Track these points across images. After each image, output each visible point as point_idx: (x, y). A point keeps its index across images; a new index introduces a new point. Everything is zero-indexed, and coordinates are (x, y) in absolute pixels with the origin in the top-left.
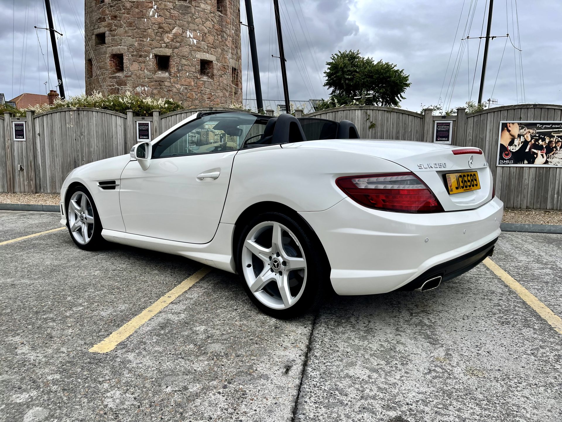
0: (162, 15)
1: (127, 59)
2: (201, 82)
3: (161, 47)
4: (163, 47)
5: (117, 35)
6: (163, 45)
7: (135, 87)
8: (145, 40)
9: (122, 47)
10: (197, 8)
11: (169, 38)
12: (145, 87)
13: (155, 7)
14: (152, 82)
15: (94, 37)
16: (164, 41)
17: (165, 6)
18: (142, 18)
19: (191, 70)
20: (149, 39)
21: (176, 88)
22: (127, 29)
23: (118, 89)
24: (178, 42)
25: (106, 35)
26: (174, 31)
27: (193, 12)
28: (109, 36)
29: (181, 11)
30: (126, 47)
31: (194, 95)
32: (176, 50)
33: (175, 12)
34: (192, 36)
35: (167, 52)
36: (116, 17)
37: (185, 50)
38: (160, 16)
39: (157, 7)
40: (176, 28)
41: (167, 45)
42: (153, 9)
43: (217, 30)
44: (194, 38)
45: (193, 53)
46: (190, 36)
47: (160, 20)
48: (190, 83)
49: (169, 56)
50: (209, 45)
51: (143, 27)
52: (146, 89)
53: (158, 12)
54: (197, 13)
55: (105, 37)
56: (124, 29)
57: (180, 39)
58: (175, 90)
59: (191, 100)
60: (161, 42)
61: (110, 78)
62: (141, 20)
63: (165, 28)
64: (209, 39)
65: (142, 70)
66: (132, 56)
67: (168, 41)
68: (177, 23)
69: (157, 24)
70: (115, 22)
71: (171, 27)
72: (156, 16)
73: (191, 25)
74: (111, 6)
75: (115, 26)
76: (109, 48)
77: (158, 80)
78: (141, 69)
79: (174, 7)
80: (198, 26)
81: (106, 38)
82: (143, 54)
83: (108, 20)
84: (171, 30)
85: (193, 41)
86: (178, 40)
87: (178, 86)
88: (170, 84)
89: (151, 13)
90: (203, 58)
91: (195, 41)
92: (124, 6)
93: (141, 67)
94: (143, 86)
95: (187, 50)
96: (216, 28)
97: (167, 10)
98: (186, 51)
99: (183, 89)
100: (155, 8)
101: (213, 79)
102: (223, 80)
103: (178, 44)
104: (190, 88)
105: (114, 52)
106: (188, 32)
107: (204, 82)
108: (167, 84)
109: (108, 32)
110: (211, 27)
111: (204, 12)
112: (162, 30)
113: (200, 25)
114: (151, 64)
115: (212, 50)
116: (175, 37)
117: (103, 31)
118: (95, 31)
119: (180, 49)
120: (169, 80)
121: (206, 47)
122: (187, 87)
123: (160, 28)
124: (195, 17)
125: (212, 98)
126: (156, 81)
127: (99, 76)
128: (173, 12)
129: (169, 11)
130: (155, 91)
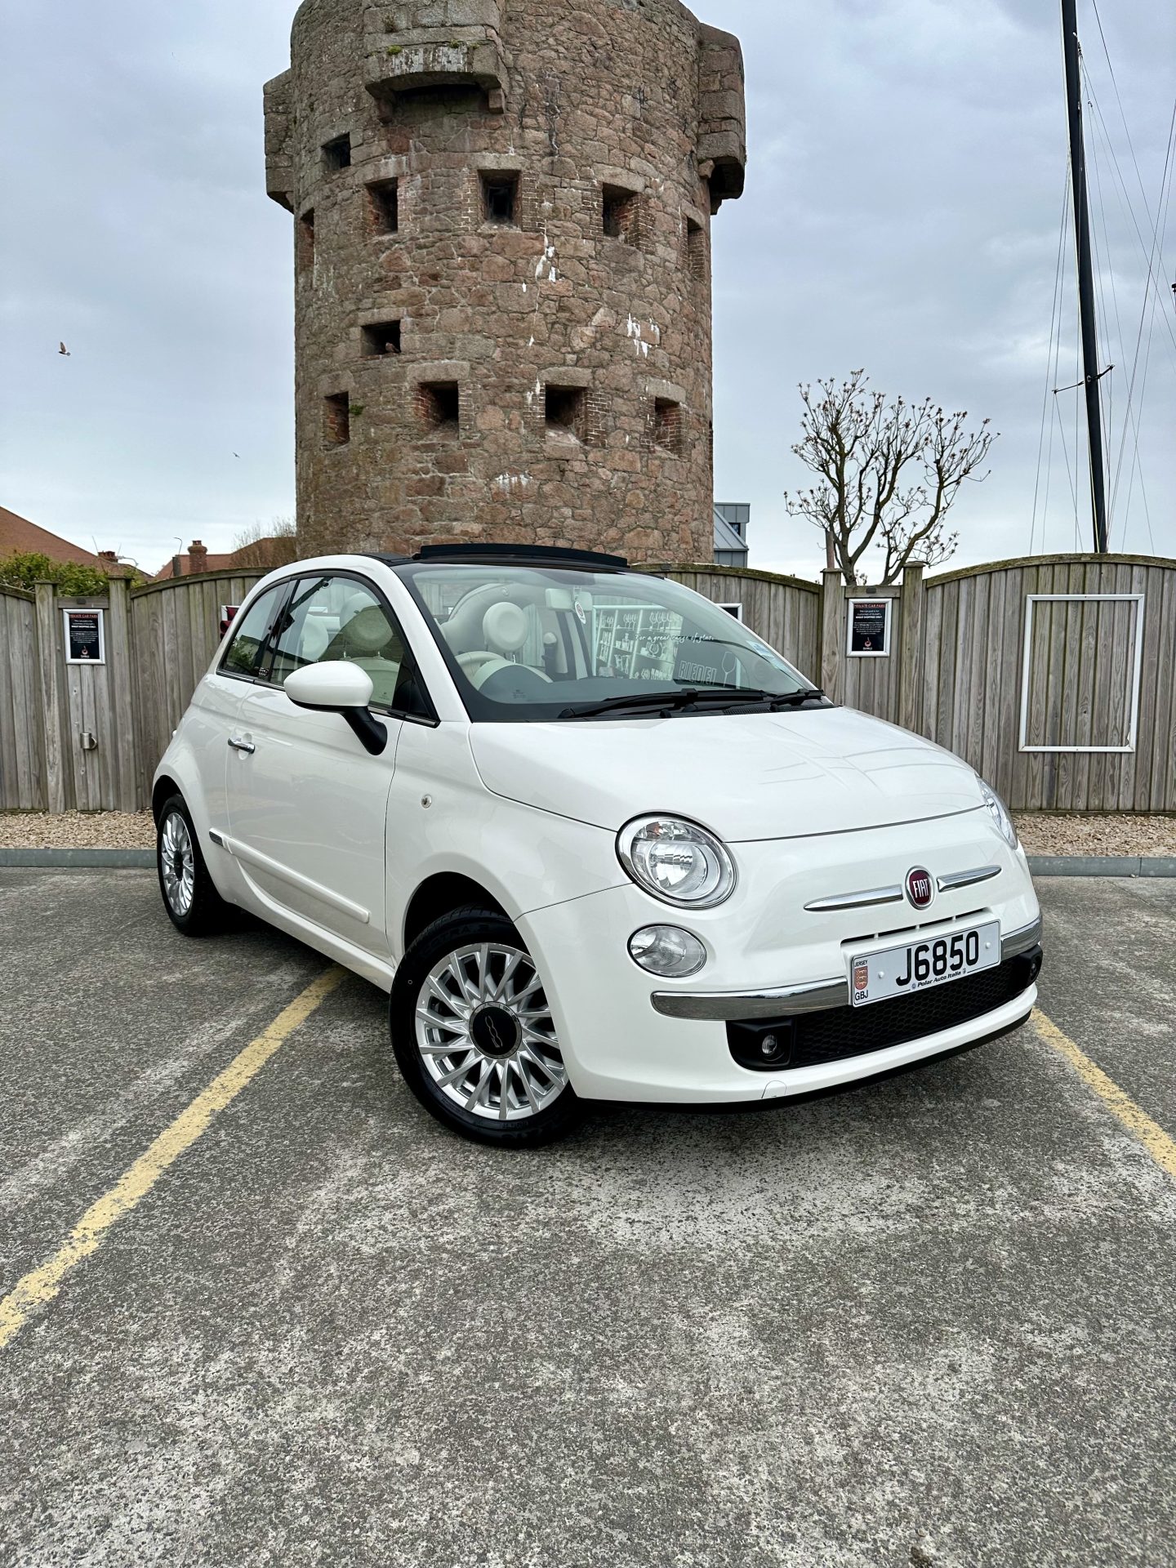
0: (569, 274)
1: (469, 395)
2: (657, 462)
3: (564, 364)
4: (568, 362)
5: (439, 328)
6: (569, 357)
7: (490, 477)
8: (521, 342)
9: (454, 361)
10: (649, 256)
11: (585, 338)
12: (522, 476)
13: (551, 251)
14: (538, 461)
15: (356, 332)
16: (572, 348)
17: (576, 248)
18: (514, 281)
19: (634, 428)
20: (532, 340)
21: (601, 479)
22: (469, 310)
23: (442, 482)
24: (606, 350)
25: (402, 329)
26: (597, 318)
27: (642, 269)
28: (412, 332)
29: (613, 265)
30: (466, 364)
31: (641, 497)
32: (601, 371)
33: (601, 267)
34: (638, 333)
35: (581, 377)
36: (435, 277)
37: (621, 373)
38: (562, 276)
39: (556, 254)
40: (602, 310)
41: (578, 359)
42: (544, 258)
43: (686, 316)
44: (643, 339)
45: (640, 380)
46: (633, 332)
47: (563, 287)
48: (632, 463)
49: (584, 389)
50: (673, 358)
51: (516, 308)
52: (524, 481)
53: (557, 267)
54: (650, 271)
55: (397, 334)
56: (461, 311)
57: (610, 343)
58: (597, 484)
59: (634, 511)
60: (563, 350)
61: (416, 448)
62: (511, 287)
63: (577, 311)
64: (673, 341)
65: (513, 427)
66: (484, 386)
67: (582, 345)
68: (605, 296)
69: (554, 298)
70: (434, 290)
71: (590, 307)
72: (552, 277)
73: (636, 302)
74: (420, 247)
75: (433, 301)
76: (415, 365)
77: (557, 455)
78: (510, 424)
79: (598, 253)
80: (651, 304)
81: (403, 337)
82: (516, 381)
83: (410, 286)
84: (590, 317)
85: (641, 346)
86: (608, 342)
87: (604, 473)
88: (586, 468)
89: (539, 269)
90: (659, 395)
91: (645, 347)
92: (460, 246)
93: (510, 420)
94: (516, 473)
95: (628, 370)
96: (686, 311)
97: (580, 259)
98: (624, 376)
99: (617, 483)
100: (551, 254)
101: (679, 453)
102: (697, 454)
103: (606, 356)
104: (633, 479)
105: (430, 377)
106: (630, 321)
107: (663, 460)
108: (579, 467)
109: (409, 320)
110: (678, 309)
111: (664, 267)
112: (567, 315)
113: (655, 304)
114: (539, 411)
115: (679, 371)
116: (598, 336)
117: (393, 317)
118: (360, 314)
119: (612, 368)
120: (582, 457)
121: (667, 364)
122: (625, 474)
123: (561, 309)
124: (644, 282)
125: (678, 506)
126: (549, 459)
127: (376, 442)
128: (594, 266)
129: (584, 262)
130: (547, 488)
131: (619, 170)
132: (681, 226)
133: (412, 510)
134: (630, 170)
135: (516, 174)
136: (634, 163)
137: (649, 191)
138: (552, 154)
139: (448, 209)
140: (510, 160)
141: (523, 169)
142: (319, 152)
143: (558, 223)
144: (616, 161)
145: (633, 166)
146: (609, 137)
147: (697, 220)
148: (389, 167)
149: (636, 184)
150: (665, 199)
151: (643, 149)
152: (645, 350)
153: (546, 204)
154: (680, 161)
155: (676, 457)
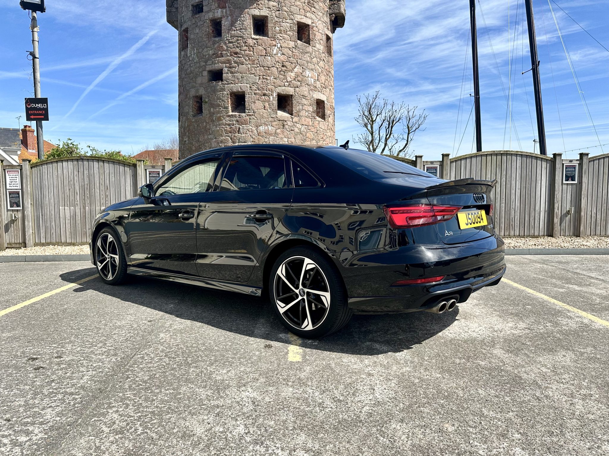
0: (285, 54)
1: (249, 97)
2: (317, 122)
3: (284, 86)
4: (286, 85)
5: (237, 72)
6: (286, 83)
7: (257, 127)
8: (268, 78)
9: (243, 84)
10: (313, 48)
11: (291, 77)
12: (269, 127)
14: (275, 121)
15: (205, 73)
16: (287, 80)
17: (288, 44)
18: (265, 56)
19: (309, 110)
20: (272, 77)
21: (298, 128)
22: (249, 66)
23: (239, 129)
24: (299, 81)
25: (223, 72)
26: (296, 70)
27: (311, 52)
28: (227, 73)
29: (301, 51)
31: (312, 134)
32: (297, 89)
33: (297, 51)
34: (310, 76)
35: (290, 91)
36: (236, 53)
37: (304, 90)
38: (283, 54)
39: (281, 46)
40: (297, 67)
41: (289, 84)
42: (276, 48)
43: (326, 70)
44: (311, 77)
45: (311, 92)
46: (308, 75)
47: (283, 58)
48: (308, 122)
49: (292, 95)
50: (322, 85)
51: (266, 65)
53: (281, 51)
54: (314, 53)
55: (222, 74)
56: (246, 66)
57: (300, 79)
58: (296, 130)
59: (309, 140)
60: (284, 81)
61: (229, 116)
62: (264, 58)
63: (288, 67)
64: (322, 79)
65: (266, 108)
66: (255, 94)
67: (290, 79)
68: (298, 62)
69: (280, 62)
70: (235, 58)
71: (293, 65)
72: (279, 55)
73: (309, 64)
74: (230, 42)
75: (235, 62)
76: (229, 86)
77: (282, 119)
79: (296, 46)
80: (314, 65)
81: (224, 75)
82: (266, 92)
83: (226, 56)
84: (293, 69)
86: (299, 79)
87: (299, 126)
88: (292, 124)
90: (318, 98)
91: (312, 80)
92: (246, 42)
93: (265, 106)
94: (267, 125)
95: (307, 89)
96: (326, 68)
97: (289, 48)
99: (303, 129)
100: (279, 46)
101: (324, 119)
102: (331, 120)
103: (299, 83)
104: (309, 128)
105: (235, 90)
106: (307, 71)
107: (319, 121)
108: (289, 123)
109: (226, 69)
110: (323, 67)
111: (319, 52)
112: (285, 68)
113: (316, 65)
114: (275, 103)
115: (324, 89)
116: (296, 76)
117: (220, 68)
118: (207, 66)
119: (301, 88)
120: (291, 120)
121: (320, 87)
122: (306, 126)
123: (283, 66)
124: (312, 57)
125: (324, 138)
126: (279, 120)
127: (214, 114)
128: (295, 51)
129: (291, 49)
130: (278, 131)
131: (303, 17)
132: (324, 38)
133: (228, 139)
134: (307, 17)
135: (266, 17)
136: (308, 14)
137: (313, 24)
138: (279, 11)
139: (241, 29)
140: (264, 12)
141: (269, 15)
142: (191, 7)
143: (281, 35)
144: (302, 14)
145: (307, 16)
146: (299, 5)
147: (329, 35)
148: (219, 13)
149: (308, 22)
150: (318, 27)
151: (311, 10)
152: (313, 82)
153: (277, 28)
154: (323, 14)
155: (323, 120)
